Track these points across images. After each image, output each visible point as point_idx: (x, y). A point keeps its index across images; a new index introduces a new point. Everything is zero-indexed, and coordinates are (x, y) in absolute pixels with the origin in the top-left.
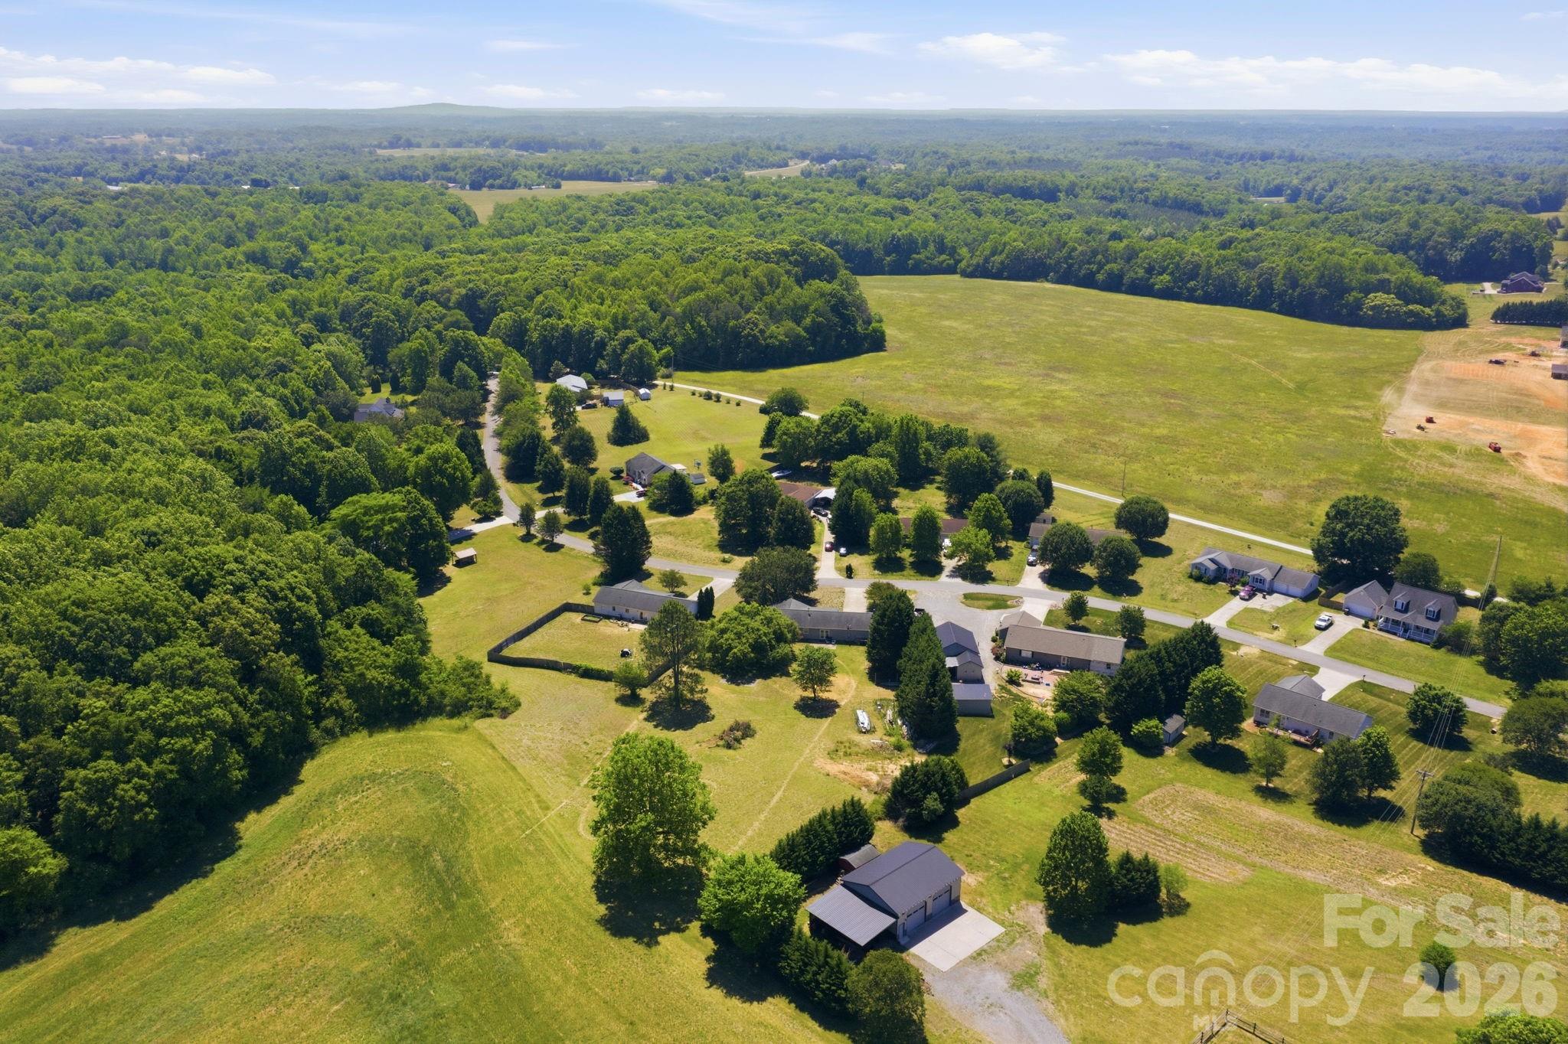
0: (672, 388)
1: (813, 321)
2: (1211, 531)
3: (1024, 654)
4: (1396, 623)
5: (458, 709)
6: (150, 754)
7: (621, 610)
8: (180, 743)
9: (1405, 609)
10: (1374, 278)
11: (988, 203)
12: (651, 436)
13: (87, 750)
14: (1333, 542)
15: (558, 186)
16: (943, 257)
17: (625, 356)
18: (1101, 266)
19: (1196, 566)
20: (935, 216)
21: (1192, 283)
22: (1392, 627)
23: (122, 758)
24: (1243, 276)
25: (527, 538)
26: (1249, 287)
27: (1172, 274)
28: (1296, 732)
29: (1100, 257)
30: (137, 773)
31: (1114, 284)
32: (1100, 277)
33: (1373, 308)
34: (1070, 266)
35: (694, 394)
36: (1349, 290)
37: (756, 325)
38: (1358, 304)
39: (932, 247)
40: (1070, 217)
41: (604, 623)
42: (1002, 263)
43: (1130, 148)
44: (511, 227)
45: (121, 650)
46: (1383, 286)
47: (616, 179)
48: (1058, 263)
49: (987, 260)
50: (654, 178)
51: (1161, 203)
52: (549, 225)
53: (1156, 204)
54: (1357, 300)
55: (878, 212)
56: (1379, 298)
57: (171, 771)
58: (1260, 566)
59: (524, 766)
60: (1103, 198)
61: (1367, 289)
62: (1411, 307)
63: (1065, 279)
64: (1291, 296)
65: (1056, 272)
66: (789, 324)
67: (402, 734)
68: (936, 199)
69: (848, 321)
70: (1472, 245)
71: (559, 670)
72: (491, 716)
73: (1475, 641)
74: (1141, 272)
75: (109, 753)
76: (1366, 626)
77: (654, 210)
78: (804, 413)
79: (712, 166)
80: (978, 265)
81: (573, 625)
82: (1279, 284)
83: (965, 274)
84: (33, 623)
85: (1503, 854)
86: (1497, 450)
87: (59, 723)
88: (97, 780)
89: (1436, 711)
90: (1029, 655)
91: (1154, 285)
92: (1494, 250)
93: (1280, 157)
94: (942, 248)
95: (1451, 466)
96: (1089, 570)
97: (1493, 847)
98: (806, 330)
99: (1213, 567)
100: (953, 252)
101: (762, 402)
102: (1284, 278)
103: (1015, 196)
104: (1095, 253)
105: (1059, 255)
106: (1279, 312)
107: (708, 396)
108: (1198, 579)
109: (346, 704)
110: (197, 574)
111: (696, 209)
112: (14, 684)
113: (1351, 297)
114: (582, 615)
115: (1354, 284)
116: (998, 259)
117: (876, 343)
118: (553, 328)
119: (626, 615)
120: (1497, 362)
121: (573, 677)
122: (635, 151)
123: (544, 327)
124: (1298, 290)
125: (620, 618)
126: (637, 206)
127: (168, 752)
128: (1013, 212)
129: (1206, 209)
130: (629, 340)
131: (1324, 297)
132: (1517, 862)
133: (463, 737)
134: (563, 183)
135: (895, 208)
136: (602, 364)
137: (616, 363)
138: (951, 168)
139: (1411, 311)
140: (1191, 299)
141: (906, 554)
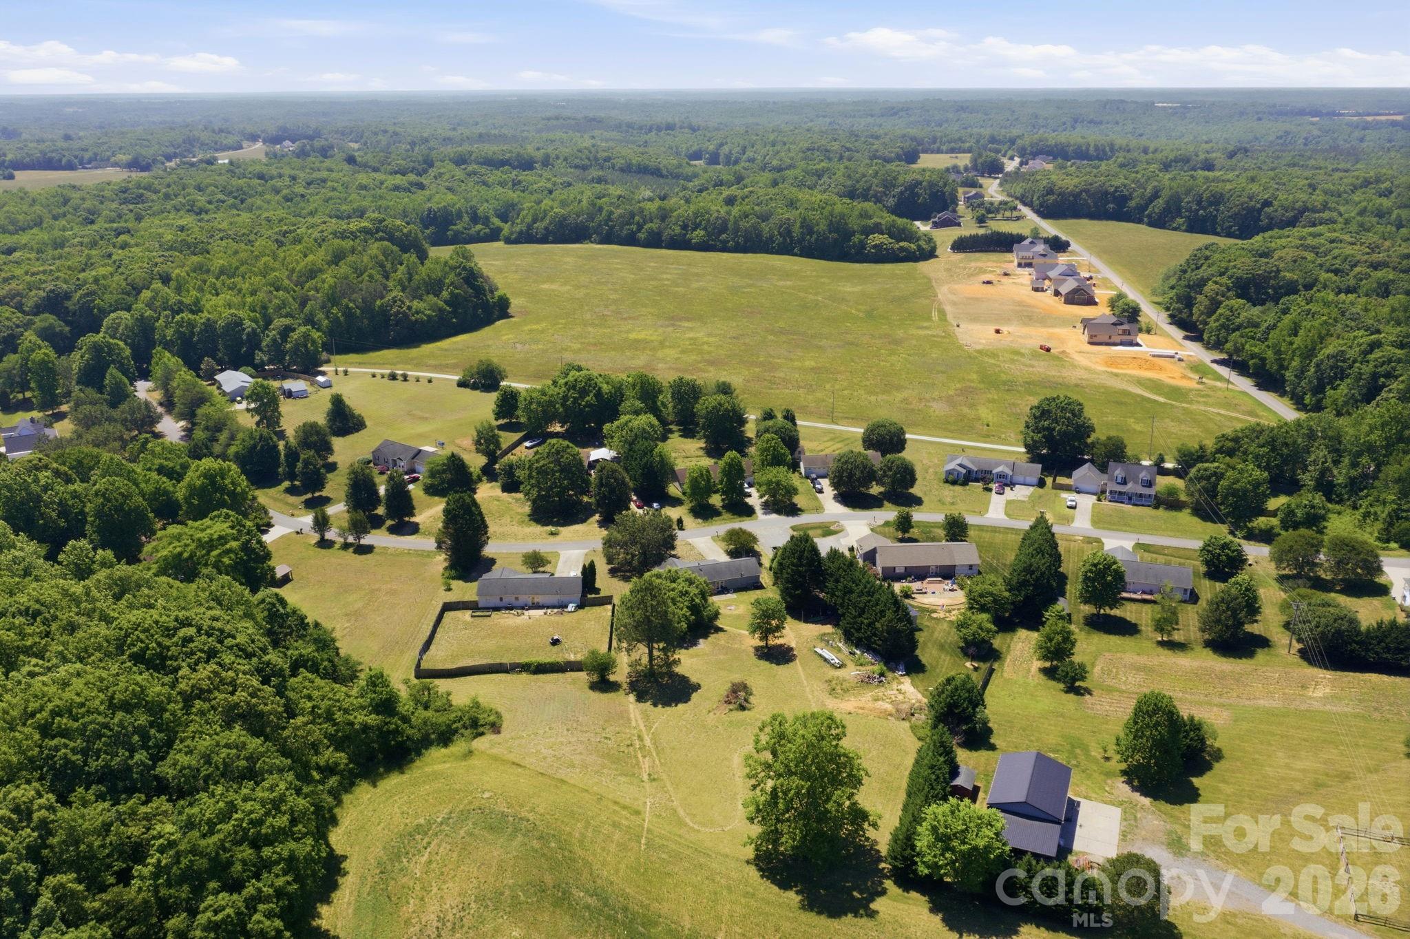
0: (346, 373)
1: (452, 293)
2: (922, 441)
3: (897, 571)
4: (1120, 493)
5: (446, 737)
6: (260, 868)
7: (509, 599)
8: (286, 848)
9: (1124, 482)
10: (871, 222)
11: (495, 176)
12: (367, 423)
13: (186, 888)
14: (1044, 437)
15: (11, 177)
16: (479, 227)
17: (288, 346)
18: (640, 227)
19: (949, 472)
20: (450, 189)
21: (724, 236)
22: (1118, 497)
23: (235, 886)
24: (765, 228)
25: (324, 544)
26: (772, 236)
27: (705, 229)
28: (1144, 592)
29: (637, 218)
30: (258, 898)
31: (654, 241)
32: (642, 236)
33: (875, 246)
34: (612, 228)
35: (374, 376)
36: (853, 233)
37: (403, 302)
38: (862, 245)
39: (466, 218)
40: (570, 185)
41: (495, 615)
42: (546, 229)
43: (555, 122)
44: (13, 222)
45: (141, 756)
46: (877, 229)
47: (70, 167)
48: (600, 225)
49: (529, 227)
50: (116, 165)
51: (627, 169)
52: (55, 218)
53: (622, 170)
54: (861, 241)
55: (397, 188)
56: (877, 239)
57: (288, 883)
58: (998, 465)
59: (574, 777)
60: (576, 167)
61: (867, 231)
62: (902, 244)
63: (607, 239)
64: (809, 242)
65: (598, 234)
66: (432, 299)
67: (405, 777)
68: (441, 175)
69: (479, 291)
70: (902, 193)
71: (507, 672)
72: (482, 734)
73: (1183, 497)
74: (678, 230)
75: (213, 885)
76: (1099, 500)
77: (167, 197)
78: (503, 383)
79: (171, 150)
80: (521, 232)
81: (466, 623)
82: (796, 230)
83: (508, 241)
84: (21, 752)
85: (1377, 653)
86: (1048, 350)
87: (118, 865)
88: (223, 921)
89: (1227, 555)
90: (902, 570)
91: (690, 240)
92: (918, 195)
93: (681, 128)
94: (475, 218)
95: (1032, 366)
96: (876, 489)
97: (1367, 650)
98: (446, 302)
99: (964, 471)
100: (486, 222)
101: (457, 378)
102: (802, 227)
103: (514, 168)
104: (632, 215)
105: (599, 218)
106: (801, 256)
107: (393, 377)
108: (954, 483)
109: (341, 757)
110: (148, 648)
111: (213, 194)
112: (50, 833)
113: (856, 238)
114: (469, 612)
115: (855, 227)
116: (540, 225)
117: (501, 310)
118: (191, 325)
119: (515, 603)
120: (989, 283)
121: (524, 676)
122: (67, 138)
123: (180, 324)
124: (815, 236)
125: (510, 608)
126: (148, 194)
127: (277, 863)
128: (520, 182)
129: (665, 172)
130: (287, 330)
131: (836, 240)
132: (1389, 656)
133: (474, 761)
134: (17, 173)
135: (411, 184)
136: (260, 356)
137: (277, 352)
138: (413, 144)
139: (902, 247)
140: (724, 249)
141: (716, 500)
